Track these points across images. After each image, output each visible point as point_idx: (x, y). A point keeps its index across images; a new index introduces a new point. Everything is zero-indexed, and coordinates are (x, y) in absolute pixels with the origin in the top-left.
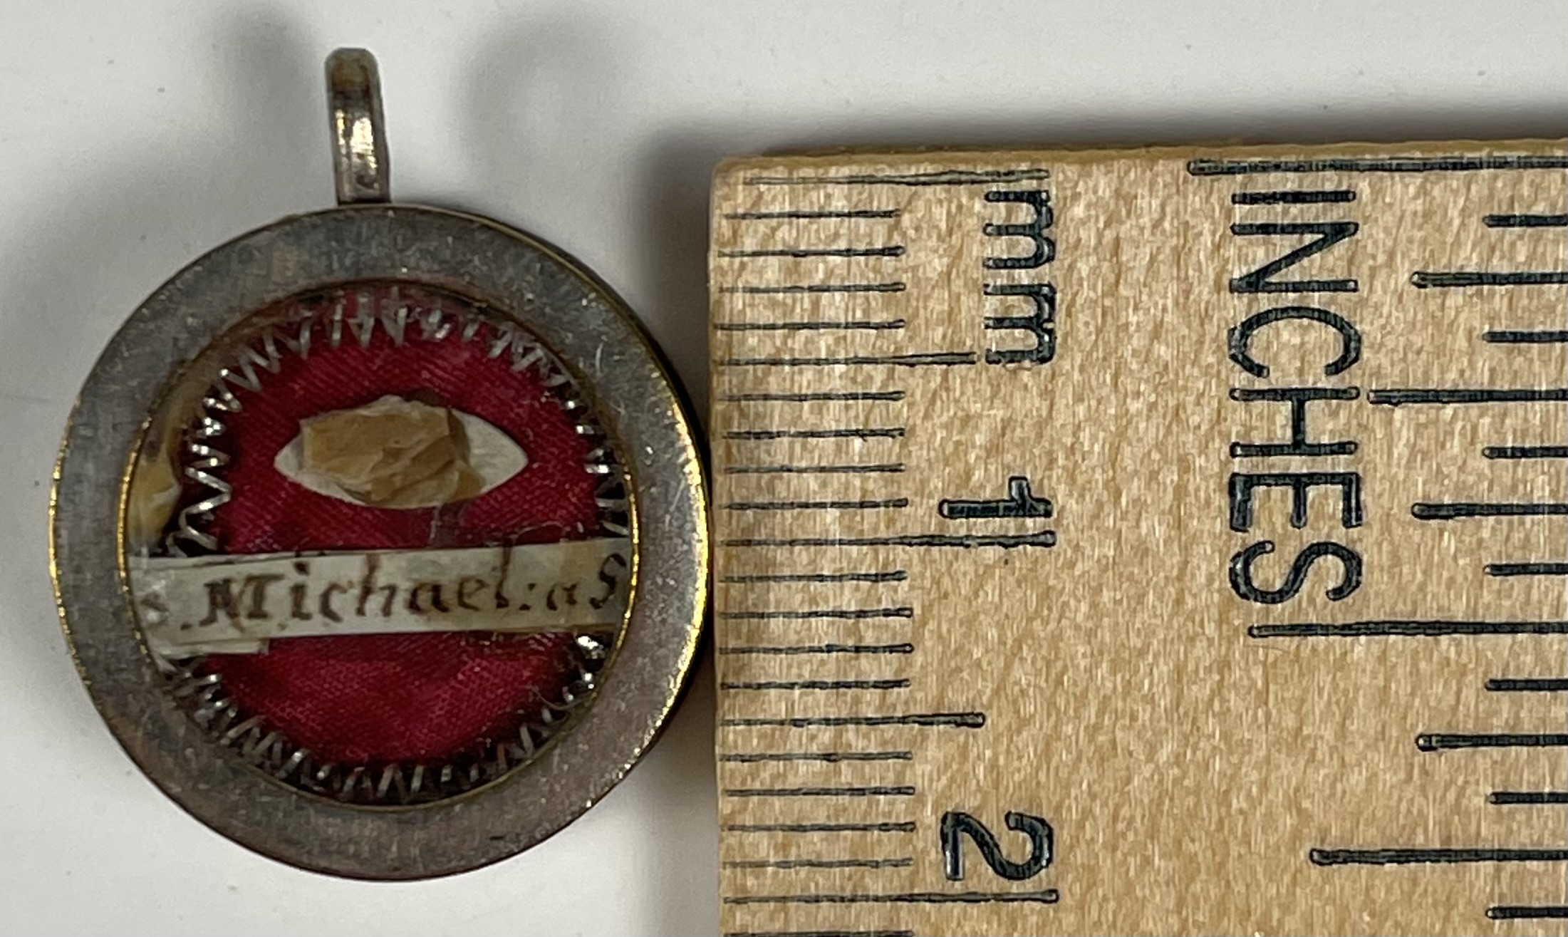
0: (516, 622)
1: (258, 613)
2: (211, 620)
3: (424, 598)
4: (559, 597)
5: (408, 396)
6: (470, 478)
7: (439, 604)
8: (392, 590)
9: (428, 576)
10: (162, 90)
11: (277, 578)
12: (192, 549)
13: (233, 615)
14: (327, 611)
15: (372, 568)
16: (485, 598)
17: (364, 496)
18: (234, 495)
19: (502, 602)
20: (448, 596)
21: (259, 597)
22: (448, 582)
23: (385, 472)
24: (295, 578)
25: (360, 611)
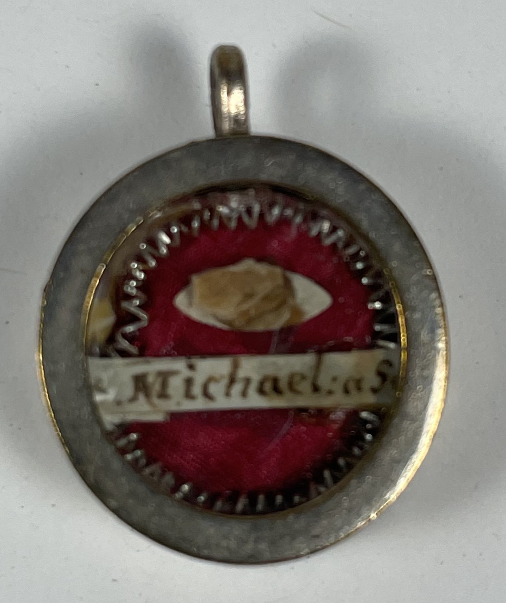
0: (325, 402)
1: (163, 395)
2: (133, 399)
3: (268, 386)
4: (352, 386)
5: (260, 259)
6: (297, 311)
7: (277, 390)
8: (248, 381)
9: (271, 371)
10: (97, 85)
11: (174, 373)
12: (124, 354)
13: (148, 395)
14: (206, 394)
15: (236, 366)
16: (305, 387)
17: (229, 323)
18: (151, 320)
19: (316, 389)
20: (283, 384)
21: (164, 385)
22: (283, 375)
23: (245, 306)
24: (186, 373)
25: (228, 394)
